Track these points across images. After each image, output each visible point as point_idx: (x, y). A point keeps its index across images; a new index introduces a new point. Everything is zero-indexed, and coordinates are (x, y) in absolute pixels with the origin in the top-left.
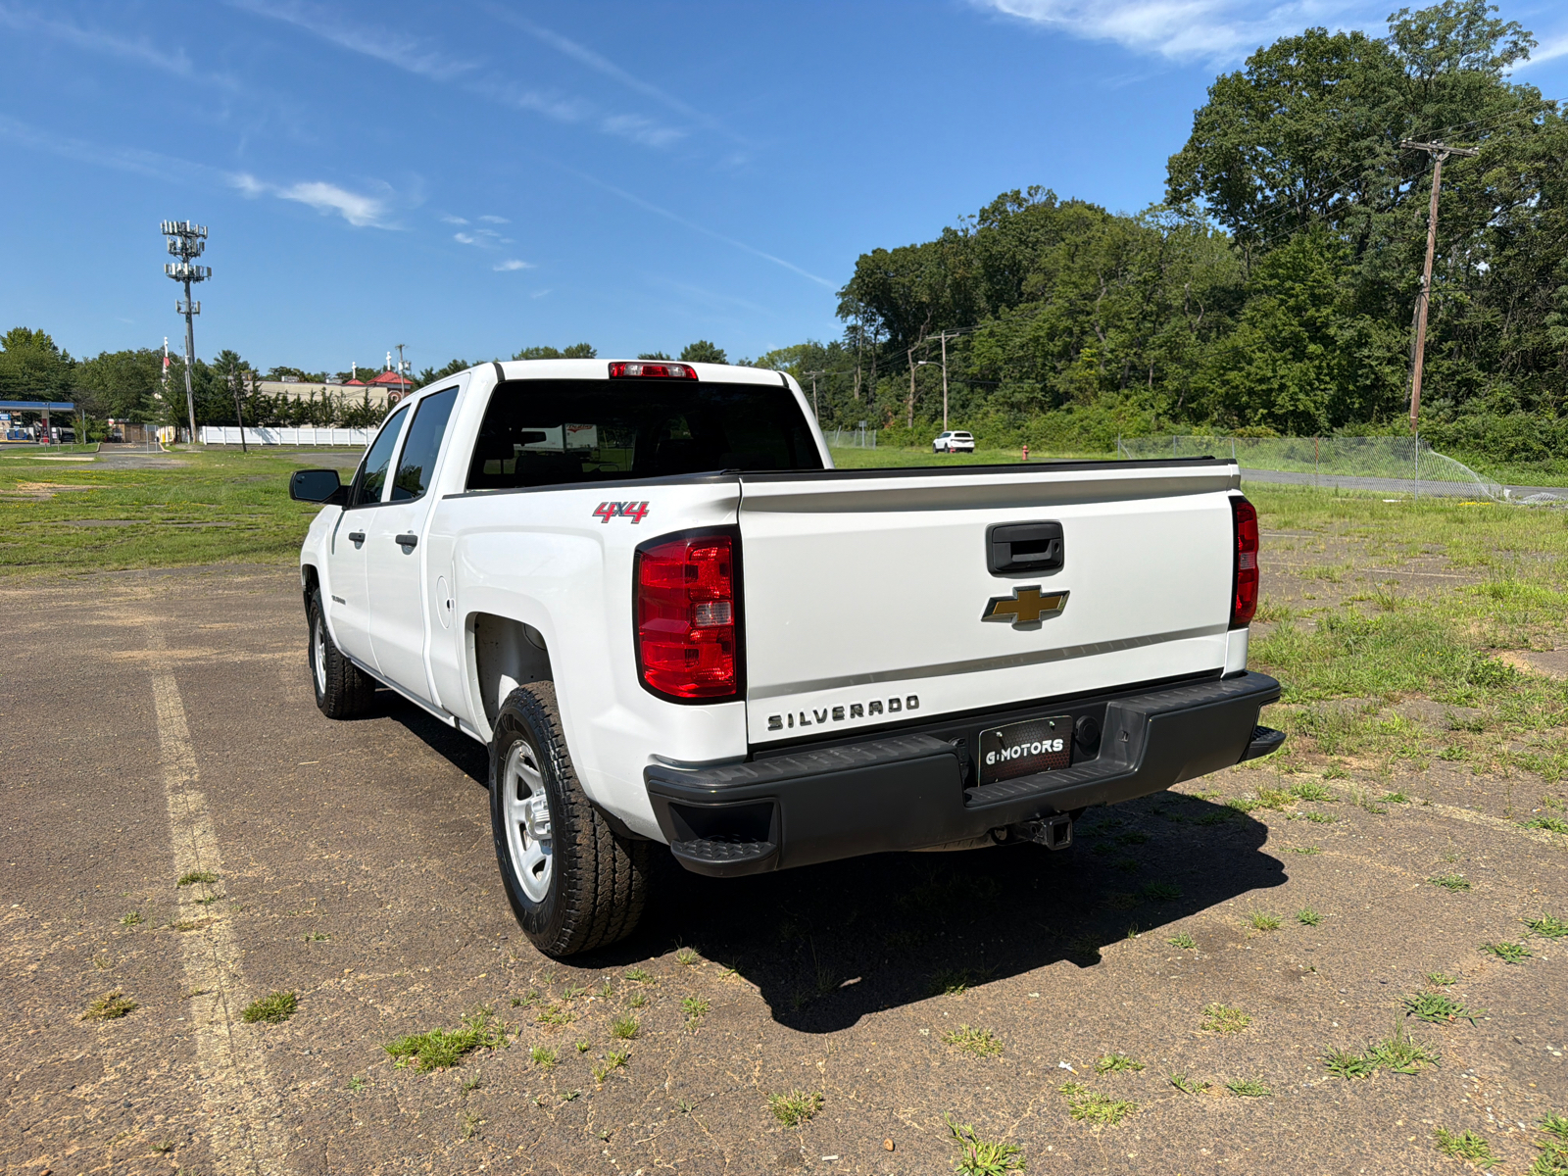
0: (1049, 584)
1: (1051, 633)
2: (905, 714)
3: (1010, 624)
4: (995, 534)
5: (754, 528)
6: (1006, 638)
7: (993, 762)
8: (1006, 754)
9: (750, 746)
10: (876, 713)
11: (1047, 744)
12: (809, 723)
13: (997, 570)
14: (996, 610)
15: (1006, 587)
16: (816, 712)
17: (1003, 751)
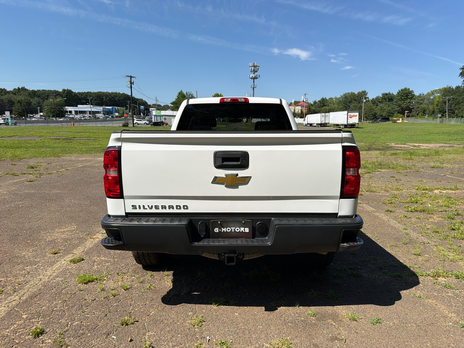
0: (242, 173)
1: (242, 190)
2: (182, 211)
3: (224, 186)
4: (217, 155)
5: (126, 148)
6: (222, 190)
7: (218, 231)
8: (224, 230)
9: (126, 213)
10: (171, 209)
11: (242, 229)
12: (146, 209)
13: (218, 167)
14: (216, 181)
15: (222, 173)
16: (148, 206)
17: (222, 228)
